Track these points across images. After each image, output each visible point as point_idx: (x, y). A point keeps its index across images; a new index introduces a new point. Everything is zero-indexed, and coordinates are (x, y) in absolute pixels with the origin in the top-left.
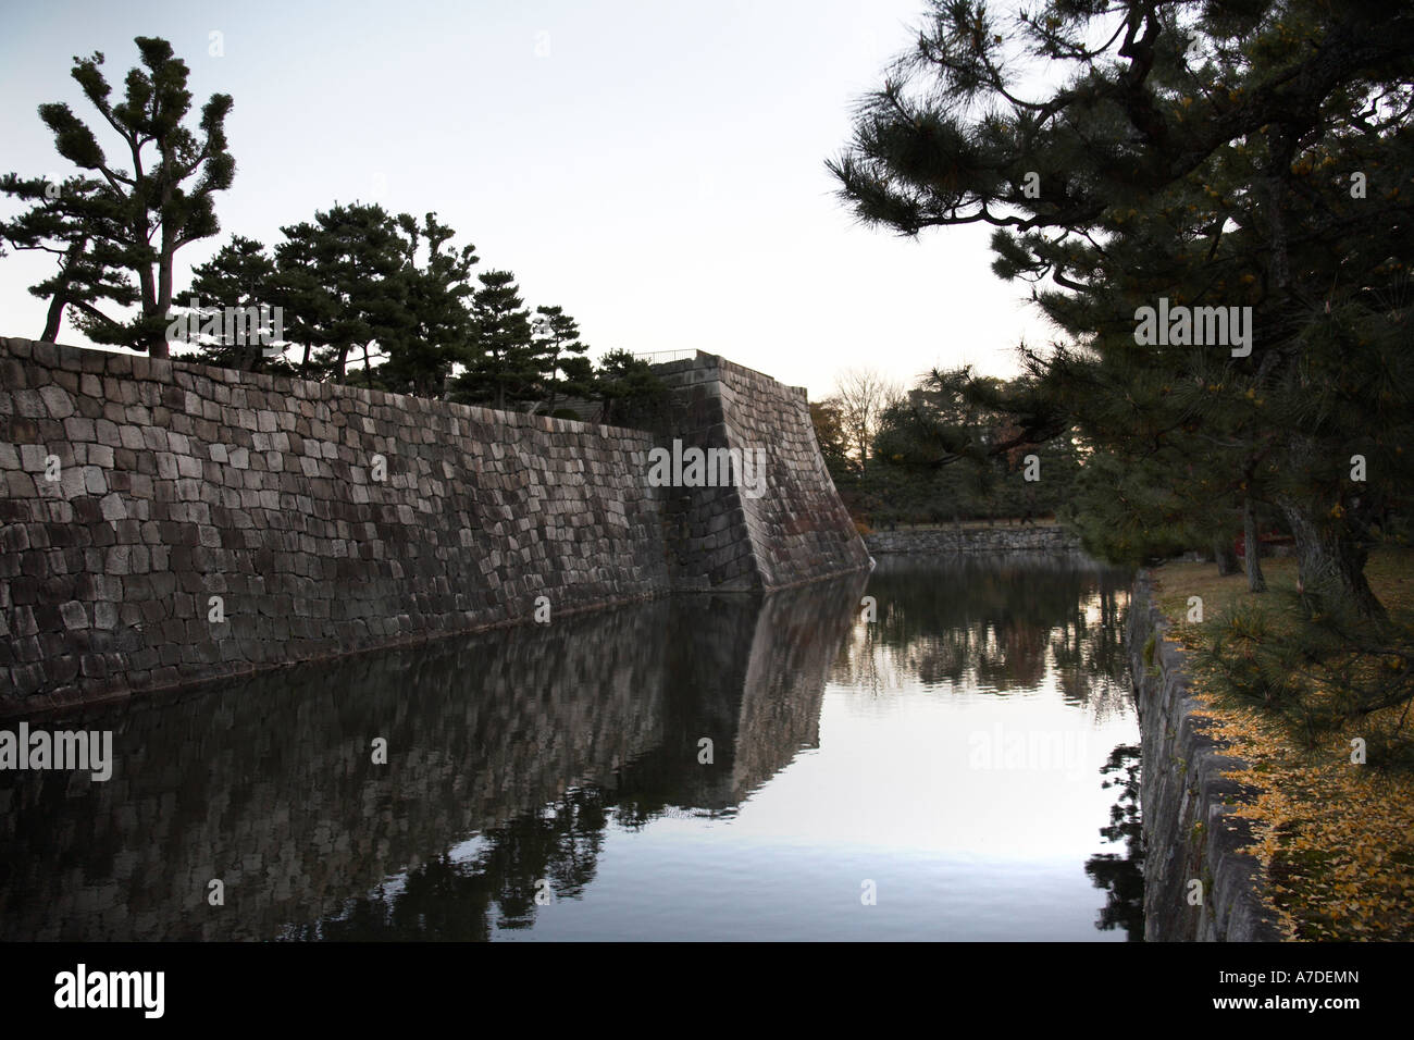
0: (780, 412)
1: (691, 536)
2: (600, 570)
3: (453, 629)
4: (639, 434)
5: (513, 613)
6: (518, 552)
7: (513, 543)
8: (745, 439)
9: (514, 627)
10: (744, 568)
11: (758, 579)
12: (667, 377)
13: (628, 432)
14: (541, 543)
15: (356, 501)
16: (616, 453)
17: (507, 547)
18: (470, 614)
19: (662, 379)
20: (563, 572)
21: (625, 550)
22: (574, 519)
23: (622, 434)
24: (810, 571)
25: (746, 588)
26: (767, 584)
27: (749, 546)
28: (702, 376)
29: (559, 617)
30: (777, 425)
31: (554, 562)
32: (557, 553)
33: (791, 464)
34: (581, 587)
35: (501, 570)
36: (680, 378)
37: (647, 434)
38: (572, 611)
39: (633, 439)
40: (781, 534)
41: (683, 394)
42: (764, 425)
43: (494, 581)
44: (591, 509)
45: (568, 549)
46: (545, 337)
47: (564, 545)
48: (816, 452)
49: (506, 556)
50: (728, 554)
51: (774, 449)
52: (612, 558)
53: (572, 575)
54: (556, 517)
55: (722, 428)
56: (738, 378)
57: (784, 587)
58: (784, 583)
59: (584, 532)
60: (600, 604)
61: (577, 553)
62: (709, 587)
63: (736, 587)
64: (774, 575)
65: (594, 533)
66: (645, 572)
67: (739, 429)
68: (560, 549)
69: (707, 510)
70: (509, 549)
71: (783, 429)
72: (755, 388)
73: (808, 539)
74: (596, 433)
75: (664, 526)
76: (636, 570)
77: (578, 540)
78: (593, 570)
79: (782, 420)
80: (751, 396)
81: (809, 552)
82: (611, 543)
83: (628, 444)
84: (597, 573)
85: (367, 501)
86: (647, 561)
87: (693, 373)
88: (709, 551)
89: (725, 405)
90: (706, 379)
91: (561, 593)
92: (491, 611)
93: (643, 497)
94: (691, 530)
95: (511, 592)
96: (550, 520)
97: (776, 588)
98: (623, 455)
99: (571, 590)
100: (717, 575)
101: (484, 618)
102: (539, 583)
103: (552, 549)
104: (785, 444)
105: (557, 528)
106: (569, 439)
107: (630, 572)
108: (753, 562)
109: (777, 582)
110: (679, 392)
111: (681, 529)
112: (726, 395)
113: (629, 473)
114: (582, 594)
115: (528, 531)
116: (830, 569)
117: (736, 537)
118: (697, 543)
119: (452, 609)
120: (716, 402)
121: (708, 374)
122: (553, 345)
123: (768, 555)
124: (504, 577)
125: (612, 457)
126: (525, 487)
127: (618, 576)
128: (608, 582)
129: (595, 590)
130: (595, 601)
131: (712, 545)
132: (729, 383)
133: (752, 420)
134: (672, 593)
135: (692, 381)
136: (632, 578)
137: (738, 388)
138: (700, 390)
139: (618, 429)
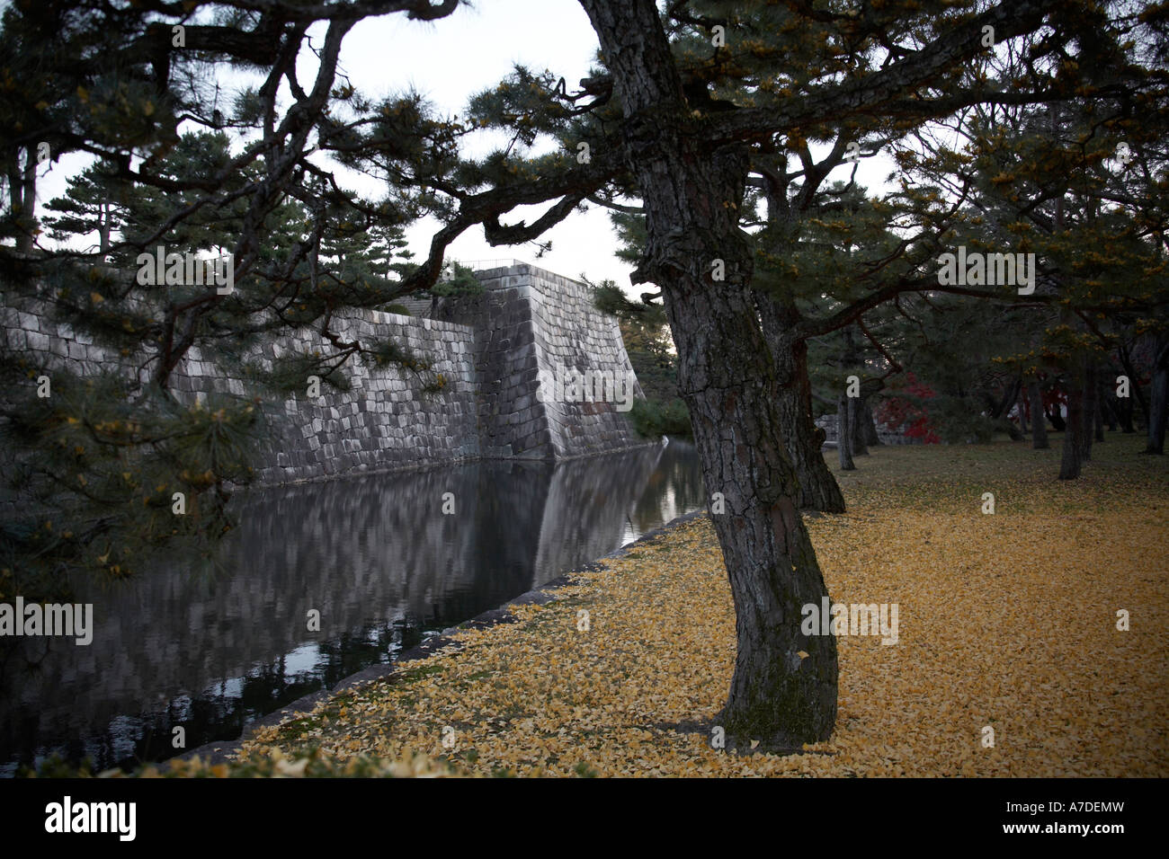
0: (587, 314)
1: (500, 413)
2: (415, 439)
3: (273, 481)
4: (459, 327)
5: (330, 470)
6: (339, 420)
7: (334, 413)
8: (550, 334)
9: (330, 481)
10: (540, 441)
11: (551, 450)
12: (488, 282)
13: (449, 325)
14: (361, 414)
15: (190, 374)
16: (437, 343)
17: (329, 416)
18: (290, 470)
19: (483, 283)
20: (380, 439)
21: (440, 422)
22: (393, 395)
23: (444, 327)
24: (602, 445)
25: (541, 457)
26: (559, 454)
27: (545, 422)
28: (516, 281)
29: (374, 475)
30: (584, 324)
31: (372, 430)
32: (375, 423)
33: (593, 357)
34: (396, 451)
35: (322, 435)
36: (497, 282)
37: (468, 328)
38: (386, 470)
39: (454, 331)
40: (579, 414)
41: (500, 296)
42: (570, 323)
43: (315, 443)
44: (410, 386)
45: (386, 420)
46: (379, 245)
47: (382, 416)
48: (620, 347)
49: (327, 422)
50: (528, 429)
51: (578, 344)
52: (428, 429)
53: (388, 441)
54: (376, 393)
55: (529, 325)
56: (548, 283)
57: (575, 457)
58: (575, 454)
59: (402, 407)
60: (412, 466)
61: (395, 423)
62: (511, 455)
63: (533, 456)
64: (566, 446)
65: (411, 408)
66: (457, 441)
67: (546, 326)
68: (378, 419)
69: (513, 393)
70: (330, 418)
71: (588, 327)
72: (564, 293)
73: (603, 419)
74: (420, 325)
75: (478, 404)
76: (448, 440)
77: (396, 412)
78: (408, 438)
79: (588, 320)
80: (559, 299)
81: (603, 429)
82: (427, 416)
83: (450, 336)
84: (412, 440)
85: (200, 374)
86: (460, 432)
87: (508, 278)
88: (513, 425)
89: (534, 306)
90: (518, 284)
91: (376, 456)
92: (309, 468)
93: (460, 380)
94: (500, 409)
95: (330, 453)
96: (371, 396)
97: (567, 458)
98: (444, 344)
99: (386, 453)
100: (519, 446)
101: (303, 474)
102: (356, 446)
103: (371, 419)
104: (590, 340)
105: (376, 402)
106: (394, 330)
107: (444, 440)
108: (548, 436)
109: (568, 453)
110: (497, 294)
111: (492, 407)
112: (535, 297)
113: (449, 359)
114: (396, 457)
115: (349, 404)
116: (622, 444)
117: (536, 415)
118: (503, 419)
119: (273, 464)
120: (525, 303)
121: (520, 280)
122: (386, 252)
123: (563, 430)
124: (323, 440)
125: (433, 345)
126: (349, 368)
127: (432, 444)
128: (422, 449)
129: (409, 453)
130: (407, 464)
131: (516, 420)
132: (538, 287)
133: (558, 319)
134: (482, 459)
135: (508, 285)
136: (445, 445)
137: (547, 292)
138: (514, 293)
139: (440, 323)
